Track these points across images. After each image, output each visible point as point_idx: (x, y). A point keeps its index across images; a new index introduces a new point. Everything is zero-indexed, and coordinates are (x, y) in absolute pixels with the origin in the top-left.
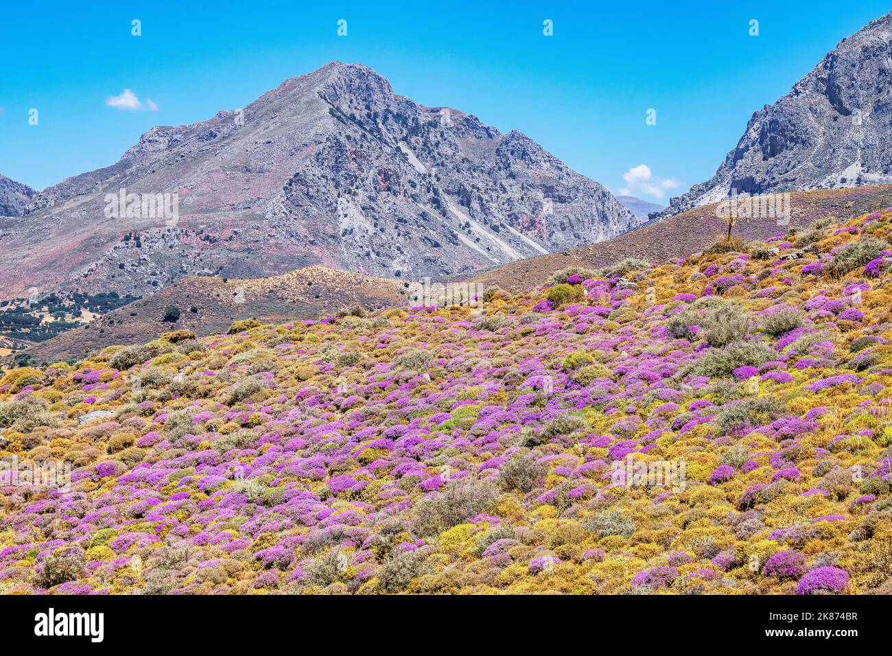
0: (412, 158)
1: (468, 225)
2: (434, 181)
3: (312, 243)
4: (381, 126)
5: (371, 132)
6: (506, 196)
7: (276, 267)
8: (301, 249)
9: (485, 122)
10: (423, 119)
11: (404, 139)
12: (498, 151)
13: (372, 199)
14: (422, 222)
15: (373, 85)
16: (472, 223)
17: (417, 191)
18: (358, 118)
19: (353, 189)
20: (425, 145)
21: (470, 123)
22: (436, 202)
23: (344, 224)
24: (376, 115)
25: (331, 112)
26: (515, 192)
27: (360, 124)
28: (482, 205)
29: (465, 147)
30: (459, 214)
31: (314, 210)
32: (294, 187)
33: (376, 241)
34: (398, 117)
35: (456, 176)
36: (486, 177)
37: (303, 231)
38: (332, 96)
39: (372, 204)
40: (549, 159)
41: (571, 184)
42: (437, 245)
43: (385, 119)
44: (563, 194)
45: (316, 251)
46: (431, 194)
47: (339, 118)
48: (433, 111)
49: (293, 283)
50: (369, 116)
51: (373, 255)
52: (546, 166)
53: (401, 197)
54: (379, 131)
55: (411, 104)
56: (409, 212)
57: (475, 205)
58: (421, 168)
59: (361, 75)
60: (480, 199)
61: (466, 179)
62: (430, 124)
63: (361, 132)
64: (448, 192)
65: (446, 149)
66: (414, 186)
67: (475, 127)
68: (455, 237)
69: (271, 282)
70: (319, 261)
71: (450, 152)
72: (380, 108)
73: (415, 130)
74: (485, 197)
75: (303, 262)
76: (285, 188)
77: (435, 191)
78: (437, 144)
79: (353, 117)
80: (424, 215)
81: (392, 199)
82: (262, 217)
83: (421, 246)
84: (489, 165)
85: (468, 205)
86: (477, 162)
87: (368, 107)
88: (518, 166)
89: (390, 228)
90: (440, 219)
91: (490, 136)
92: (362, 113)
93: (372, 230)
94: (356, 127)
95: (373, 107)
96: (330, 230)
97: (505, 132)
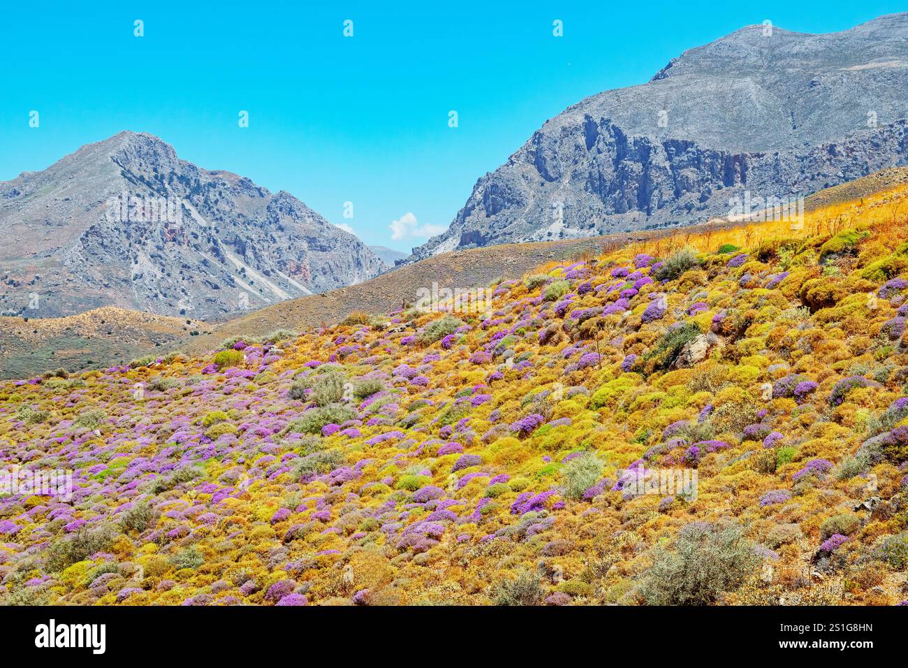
0: (194, 213)
1: (243, 270)
2: (213, 232)
3: (106, 286)
4: (167, 186)
5: (158, 191)
6: (276, 246)
7: (74, 307)
8: (96, 291)
9: (257, 183)
10: (203, 181)
11: (188, 197)
12: (268, 207)
13: (159, 248)
14: (203, 268)
15: (160, 151)
16: (247, 268)
17: (199, 241)
18: (147, 179)
19: (143, 240)
20: (206, 202)
21: (245, 184)
22: (216, 251)
23: (135, 269)
24: (163, 177)
25: (123, 174)
26: (283, 243)
27: (149, 184)
28: (255, 253)
29: (241, 203)
30: (236, 261)
31: (108, 258)
32: (90, 238)
33: (163, 284)
34: (181, 179)
35: (233, 228)
36: (258, 229)
37: (98, 276)
38: (122, 161)
39: (160, 253)
40: (312, 215)
41: (331, 236)
42: (216, 287)
43: (171, 180)
44: (324, 244)
45: (110, 293)
46: (212, 244)
47: (130, 179)
48: (212, 174)
49: (88, 321)
50: (156, 177)
51: (161, 296)
52: (309, 220)
53: (185, 246)
54: (165, 190)
55: (193, 168)
56: (192, 259)
57: (249, 253)
58: (202, 222)
59: (149, 143)
60: (254, 248)
61: (241, 232)
62: (210, 184)
63: (149, 190)
64: (226, 243)
65: (223, 206)
66: (196, 237)
67: (249, 188)
68: (232, 280)
69: (68, 321)
70: (113, 302)
71: (228, 209)
72: (166, 171)
73: (197, 189)
74: (258, 246)
75: (98, 303)
76: (82, 239)
77: (215, 242)
78: (216, 202)
79: (142, 179)
80: (205, 262)
81: (177, 248)
82: (62, 264)
83: (203, 287)
84: (261, 220)
85: (243, 253)
86: (251, 217)
87: (155, 170)
88: (285, 221)
89: (175, 273)
90: (219, 265)
91: (262, 195)
92: (149, 175)
93: (159, 275)
94: (145, 187)
95: (160, 170)
96: (122, 275)
97: (274, 191)
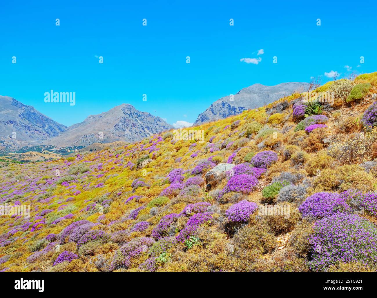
0: (139, 121)
1: (149, 133)
2: (143, 125)
3: (120, 136)
4: (133, 115)
5: (131, 116)
6: (156, 128)
7: (113, 141)
8: (118, 138)
9: (152, 115)
10: (141, 114)
11: (137, 117)
12: (155, 120)
13: (131, 128)
14: (140, 133)
15: (131, 108)
16: (150, 133)
17: (139, 127)
18: (128, 114)
19: (127, 127)
20: (141, 118)
21: (150, 115)
22: (143, 129)
23: (126, 133)
24: (132, 113)
25: (123, 112)
26: (158, 127)
27: (129, 115)
28: (152, 130)
29: (149, 119)
30: (147, 131)
31: (120, 130)
32: (116, 126)
33: (132, 136)
34: (136, 114)
35: (147, 124)
36: (152, 124)
37: (118, 134)
38: (123, 110)
39: (131, 129)
40: (164, 121)
41: (168, 126)
42: (143, 137)
43: (134, 114)
44: (167, 128)
45: (120, 138)
46: (142, 127)
47: (125, 114)
48: (143, 112)
49: (115, 144)
50: (131, 113)
51: (131, 139)
52: (163, 123)
53: (136, 128)
54: (132, 116)
55: (138, 111)
56: (138, 131)
57: (150, 129)
58: (140, 123)
59: (129, 106)
60: (151, 128)
61: (149, 125)
62: (142, 115)
63: (129, 116)
64: (146, 127)
65: (145, 119)
66: (139, 126)
67: (150, 116)
68: (147, 135)
69: (110, 144)
70: (121, 140)
71: (146, 120)
72: (132, 112)
73: (139, 116)
74: (152, 128)
75: (118, 140)
76: (115, 126)
77: (143, 127)
78: (143, 119)
79: (127, 114)
80: (141, 131)
81: (135, 128)
82: (110, 132)
83: (140, 137)
84: (153, 122)
85: (149, 129)
86: (151, 122)
87: (130, 112)
88: (158, 123)
89: (134, 134)
90: (144, 132)
91: (153, 117)
92: (129, 113)
93: (131, 134)
94: (128, 115)
95: (131, 112)
96: (123, 134)
97: (156, 117)
